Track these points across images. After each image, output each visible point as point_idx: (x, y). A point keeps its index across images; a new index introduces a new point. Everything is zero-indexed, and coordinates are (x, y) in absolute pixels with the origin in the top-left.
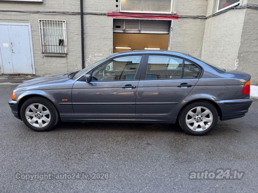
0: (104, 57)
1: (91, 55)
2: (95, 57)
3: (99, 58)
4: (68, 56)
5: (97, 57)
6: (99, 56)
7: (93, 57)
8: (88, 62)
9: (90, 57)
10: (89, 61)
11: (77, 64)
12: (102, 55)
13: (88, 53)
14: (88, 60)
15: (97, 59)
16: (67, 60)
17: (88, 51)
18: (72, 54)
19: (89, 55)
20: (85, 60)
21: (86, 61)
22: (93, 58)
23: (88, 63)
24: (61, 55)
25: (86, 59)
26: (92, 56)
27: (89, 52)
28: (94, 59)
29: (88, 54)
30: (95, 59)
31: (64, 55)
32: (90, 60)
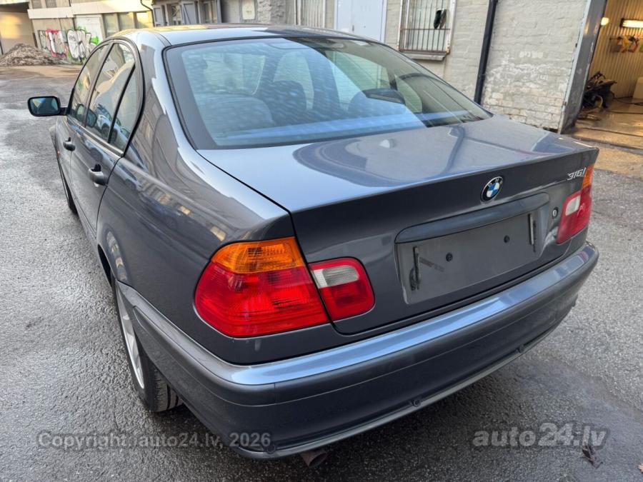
0: (545, 63)
1: (507, 57)
2: (517, 62)
3: (529, 65)
4: (450, 59)
5: (524, 63)
6: (530, 61)
7: (512, 61)
8: (495, 78)
9: (504, 62)
10: (498, 76)
11: (465, 83)
12: (540, 55)
13: (499, 51)
14: (497, 72)
15: (522, 70)
16: (444, 72)
17: (502, 44)
18: (460, 52)
19: (503, 56)
20: (486, 73)
21: (490, 76)
22: (513, 65)
23: (495, 83)
24: (435, 56)
25: (493, 68)
26: (510, 61)
27: (502, 47)
28: (515, 70)
29: (501, 53)
30: (517, 71)
31: (440, 57)
32: (501, 74)
